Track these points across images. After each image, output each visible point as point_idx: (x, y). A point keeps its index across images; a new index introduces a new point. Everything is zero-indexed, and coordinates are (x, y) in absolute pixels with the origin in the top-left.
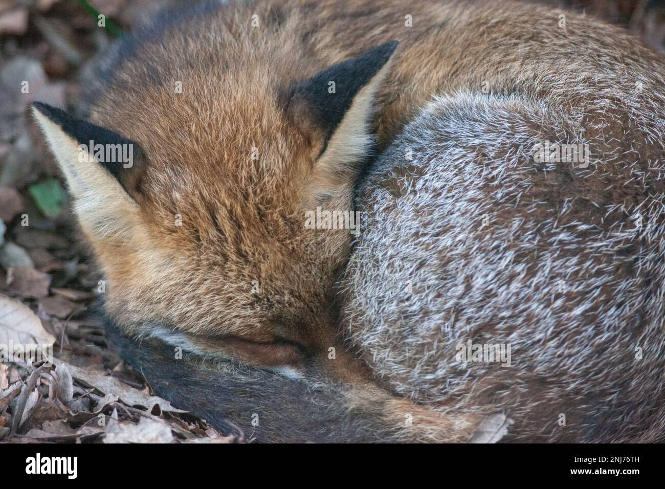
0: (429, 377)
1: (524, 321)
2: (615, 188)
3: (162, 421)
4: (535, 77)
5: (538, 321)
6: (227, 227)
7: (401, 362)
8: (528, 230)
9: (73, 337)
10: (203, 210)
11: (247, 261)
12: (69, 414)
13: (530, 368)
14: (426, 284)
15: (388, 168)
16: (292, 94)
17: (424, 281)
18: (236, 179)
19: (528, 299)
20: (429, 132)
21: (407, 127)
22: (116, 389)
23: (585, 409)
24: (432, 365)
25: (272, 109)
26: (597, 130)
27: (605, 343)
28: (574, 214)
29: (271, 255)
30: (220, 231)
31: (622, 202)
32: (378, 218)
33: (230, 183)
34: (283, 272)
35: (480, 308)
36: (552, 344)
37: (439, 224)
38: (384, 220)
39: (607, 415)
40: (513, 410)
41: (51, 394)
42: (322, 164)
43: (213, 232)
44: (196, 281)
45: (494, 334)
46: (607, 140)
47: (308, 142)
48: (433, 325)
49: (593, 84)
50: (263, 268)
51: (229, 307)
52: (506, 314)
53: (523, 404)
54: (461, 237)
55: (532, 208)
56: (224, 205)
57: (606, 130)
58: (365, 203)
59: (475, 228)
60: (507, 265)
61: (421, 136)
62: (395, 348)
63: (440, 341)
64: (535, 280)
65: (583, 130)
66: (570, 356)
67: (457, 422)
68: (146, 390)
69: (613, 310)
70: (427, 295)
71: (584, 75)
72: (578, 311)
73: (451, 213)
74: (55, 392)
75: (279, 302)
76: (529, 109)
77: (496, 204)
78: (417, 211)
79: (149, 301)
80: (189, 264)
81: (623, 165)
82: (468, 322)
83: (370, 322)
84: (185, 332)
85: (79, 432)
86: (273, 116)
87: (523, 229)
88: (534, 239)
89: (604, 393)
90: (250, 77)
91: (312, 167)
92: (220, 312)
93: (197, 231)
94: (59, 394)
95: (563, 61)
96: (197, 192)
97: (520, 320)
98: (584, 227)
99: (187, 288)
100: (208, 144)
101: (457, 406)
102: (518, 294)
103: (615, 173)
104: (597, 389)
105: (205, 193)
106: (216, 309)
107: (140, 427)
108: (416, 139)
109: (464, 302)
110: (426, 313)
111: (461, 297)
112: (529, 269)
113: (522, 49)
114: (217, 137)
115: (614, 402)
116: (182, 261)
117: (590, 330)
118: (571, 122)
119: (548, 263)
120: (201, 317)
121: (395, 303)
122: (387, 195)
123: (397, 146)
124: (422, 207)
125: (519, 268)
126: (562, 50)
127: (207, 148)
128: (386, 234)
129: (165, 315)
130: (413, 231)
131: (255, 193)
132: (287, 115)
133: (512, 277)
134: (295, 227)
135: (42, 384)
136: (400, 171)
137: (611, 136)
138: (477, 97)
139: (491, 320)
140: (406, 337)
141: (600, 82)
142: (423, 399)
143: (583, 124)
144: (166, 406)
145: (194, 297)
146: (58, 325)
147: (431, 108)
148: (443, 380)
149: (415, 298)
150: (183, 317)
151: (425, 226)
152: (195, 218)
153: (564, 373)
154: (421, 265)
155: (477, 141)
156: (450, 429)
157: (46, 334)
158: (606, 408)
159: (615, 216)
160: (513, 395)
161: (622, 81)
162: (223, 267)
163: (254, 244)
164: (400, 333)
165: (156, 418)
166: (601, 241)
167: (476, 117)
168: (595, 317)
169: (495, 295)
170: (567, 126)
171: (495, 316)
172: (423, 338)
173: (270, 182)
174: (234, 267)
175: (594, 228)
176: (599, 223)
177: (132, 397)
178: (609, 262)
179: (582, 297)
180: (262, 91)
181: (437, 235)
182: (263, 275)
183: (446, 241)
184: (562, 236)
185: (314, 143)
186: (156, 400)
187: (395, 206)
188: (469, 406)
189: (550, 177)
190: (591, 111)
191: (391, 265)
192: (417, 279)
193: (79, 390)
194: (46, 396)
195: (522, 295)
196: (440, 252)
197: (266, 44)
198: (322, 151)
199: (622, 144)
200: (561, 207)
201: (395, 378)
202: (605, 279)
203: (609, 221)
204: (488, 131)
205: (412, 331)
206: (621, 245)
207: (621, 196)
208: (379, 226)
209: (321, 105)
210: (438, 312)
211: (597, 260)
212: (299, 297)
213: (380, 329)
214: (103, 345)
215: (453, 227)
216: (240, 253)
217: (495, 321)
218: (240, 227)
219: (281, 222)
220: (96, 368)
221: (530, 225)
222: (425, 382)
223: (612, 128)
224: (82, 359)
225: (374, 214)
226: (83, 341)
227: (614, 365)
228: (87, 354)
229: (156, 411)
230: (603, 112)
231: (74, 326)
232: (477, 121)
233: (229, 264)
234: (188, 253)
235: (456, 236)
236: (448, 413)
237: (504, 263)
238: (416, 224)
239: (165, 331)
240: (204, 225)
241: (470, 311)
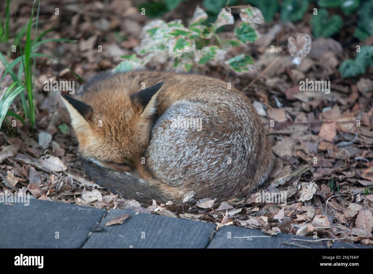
0: (172, 179)
1: (199, 165)
2: (225, 129)
3: (98, 190)
4: (204, 98)
5: (203, 165)
6: (114, 132)
7: (164, 175)
8: (201, 140)
9: (72, 167)
10: (107, 127)
11: (118, 142)
12: (72, 189)
13: (201, 179)
14: (172, 154)
15: (162, 121)
16: (134, 96)
17: (172, 152)
18: (118, 118)
19: (200, 159)
20: (174, 111)
21: (168, 109)
22: (84, 181)
23: (215, 191)
24: (173, 175)
25: (129, 100)
26: (221, 113)
27: (221, 172)
28: (214, 136)
29: (125, 141)
30: (111, 133)
31: (227, 133)
32: (158, 135)
33: (116, 120)
34: (128, 145)
35: (187, 161)
36: (207, 172)
37: (177, 137)
38: (161, 136)
39: (221, 192)
40: (196, 190)
41: (66, 183)
42: (142, 115)
43: (109, 133)
44: (104, 146)
45: (191, 168)
46: (224, 115)
47: (138, 110)
48: (174, 165)
49: (220, 100)
50: (123, 144)
51: (112, 154)
52: (194, 163)
53: (198, 188)
54: (182, 141)
55: (202, 134)
56: (113, 126)
57: (223, 113)
58: (155, 131)
59: (187, 139)
60: (195, 149)
61: (172, 112)
62: (163, 170)
63: (176, 169)
64: (203, 154)
65: (217, 112)
66: (212, 176)
67: (180, 192)
68: (93, 182)
69: (224, 163)
70: (172, 157)
71: (218, 97)
72: (214, 163)
73: (180, 134)
74: (68, 183)
75: (126, 154)
76: (202, 107)
77: (193, 132)
78: (170, 133)
79: (90, 151)
80: (102, 141)
81: (228, 123)
82: (184, 164)
83: (155, 163)
84: (100, 161)
85: (75, 194)
86: (129, 102)
87: (200, 140)
88: (203, 143)
89: (221, 186)
90: (122, 91)
91: (139, 116)
92: (109, 155)
93: (105, 132)
94: (69, 183)
95: (212, 93)
96: (106, 121)
97: (198, 165)
98: (217, 140)
99: (101, 148)
100: (110, 108)
101: (180, 188)
102: (198, 158)
103: (226, 125)
104: (219, 185)
105: (108, 122)
106: (108, 154)
107: (92, 192)
108: (170, 113)
109: (183, 159)
110: (172, 161)
111: (182, 157)
112: (201, 151)
113: (201, 89)
114: (113, 107)
115: (223, 189)
116: (100, 140)
117: (217, 169)
118: (214, 110)
119: (206, 149)
120: (104, 156)
121: (163, 158)
122: (162, 129)
123: (165, 115)
124: (172, 132)
125: (198, 150)
126: (212, 90)
127: (110, 110)
128: (161, 140)
129: (94, 155)
130: (169, 139)
131: (123, 123)
132: (133, 102)
133: (196, 153)
134: (133, 133)
135: (64, 180)
136: (165, 122)
137: (225, 114)
138: (188, 102)
139: (190, 164)
140: (166, 168)
141: (222, 99)
142: (170, 185)
143: (217, 111)
144: (98, 187)
145: (102, 151)
146: (68, 164)
147: (175, 103)
148: (176, 180)
149: (169, 157)
150: (99, 156)
151: (172, 138)
152: (105, 128)
153: (210, 180)
154: (171, 148)
155: (188, 115)
156: (178, 194)
157: (64, 166)
158: (221, 190)
159: (225, 137)
160: (196, 186)
161: (228, 99)
162: (111, 143)
163: (121, 137)
164: (164, 166)
165: (96, 189)
166: (221, 144)
167: (188, 108)
168: (219, 165)
169: (192, 157)
170: (213, 111)
171: (191, 163)
172: (171, 168)
173: (127, 120)
174: (114, 143)
175: (219, 140)
176: (221, 139)
177: (89, 184)
178: (223, 150)
179: (215, 159)
180: (126, 95)
181: (176, 140)
182: (122, 146)
183: (178, 142)
184: (210, 142)
185: (140, 109)
186: (95, 185)
187: (164, 132)
188: (183, 188)
189: (207, 125)
190: (220, 107)
191: (162, 148)
192: (170, 152)
193: (74, 182)
194: (65, 183)
195: (199, 158)
196: (177, 145)
197: (128, 82)
198: (142, 112)
199: (228, 117)
200: (210, 134)
201: (163, 179)
202: (222, 154)
203: (223, 138)
204: (191, 112)
205: (168, 166)
206: (227, 145)
207: (227, 131)
208: (159, 137)
209: (142, 99)
210: (175, 161)
211: (220, 149)
212: (132, 153)
213: (159, 165)
214: (80, 169)
215: (180, 138)
216: (116, 140)
217: (191, 165)
218: (117, 132)
219: (129, 131)
220: (79, 176)
221: (202, 139)
222: (171, 180)
223: (225, 112)
224: (74, 173)
225: (158, 134)
226: (74, 168)
227: (223, 178)
228: (75, 172)
229: (96, 188)
230: (223, 108)
231: (72, 164)
232: (187, 109)
233: (113, 143)
234: (102, 138)
235: (181, 141)
236: (178, 190)
237: (194, 149)
238: (170, 137)
239: (94, 159)
240: (107, 131)
241: (184, 161)
